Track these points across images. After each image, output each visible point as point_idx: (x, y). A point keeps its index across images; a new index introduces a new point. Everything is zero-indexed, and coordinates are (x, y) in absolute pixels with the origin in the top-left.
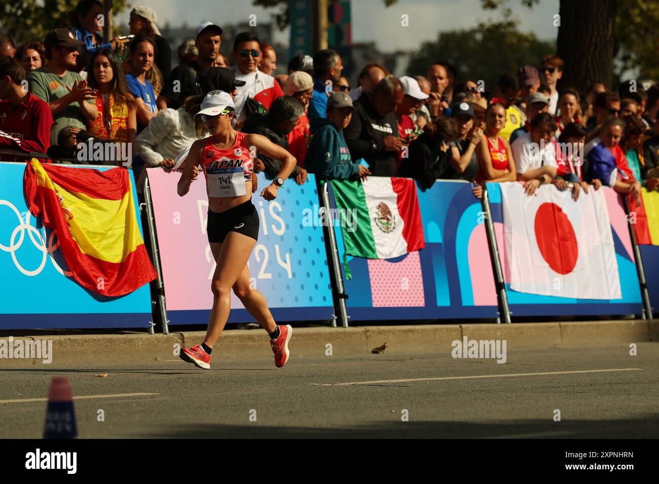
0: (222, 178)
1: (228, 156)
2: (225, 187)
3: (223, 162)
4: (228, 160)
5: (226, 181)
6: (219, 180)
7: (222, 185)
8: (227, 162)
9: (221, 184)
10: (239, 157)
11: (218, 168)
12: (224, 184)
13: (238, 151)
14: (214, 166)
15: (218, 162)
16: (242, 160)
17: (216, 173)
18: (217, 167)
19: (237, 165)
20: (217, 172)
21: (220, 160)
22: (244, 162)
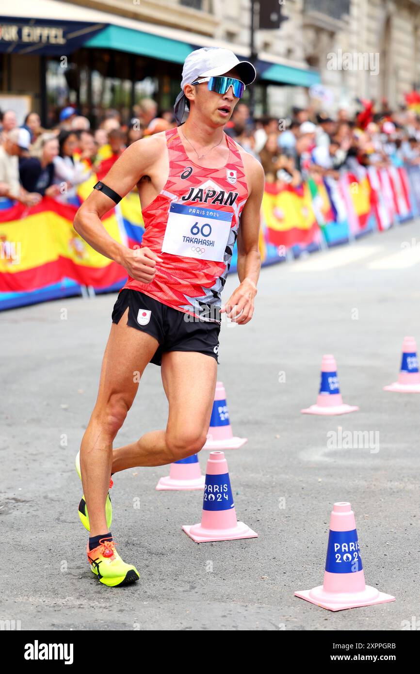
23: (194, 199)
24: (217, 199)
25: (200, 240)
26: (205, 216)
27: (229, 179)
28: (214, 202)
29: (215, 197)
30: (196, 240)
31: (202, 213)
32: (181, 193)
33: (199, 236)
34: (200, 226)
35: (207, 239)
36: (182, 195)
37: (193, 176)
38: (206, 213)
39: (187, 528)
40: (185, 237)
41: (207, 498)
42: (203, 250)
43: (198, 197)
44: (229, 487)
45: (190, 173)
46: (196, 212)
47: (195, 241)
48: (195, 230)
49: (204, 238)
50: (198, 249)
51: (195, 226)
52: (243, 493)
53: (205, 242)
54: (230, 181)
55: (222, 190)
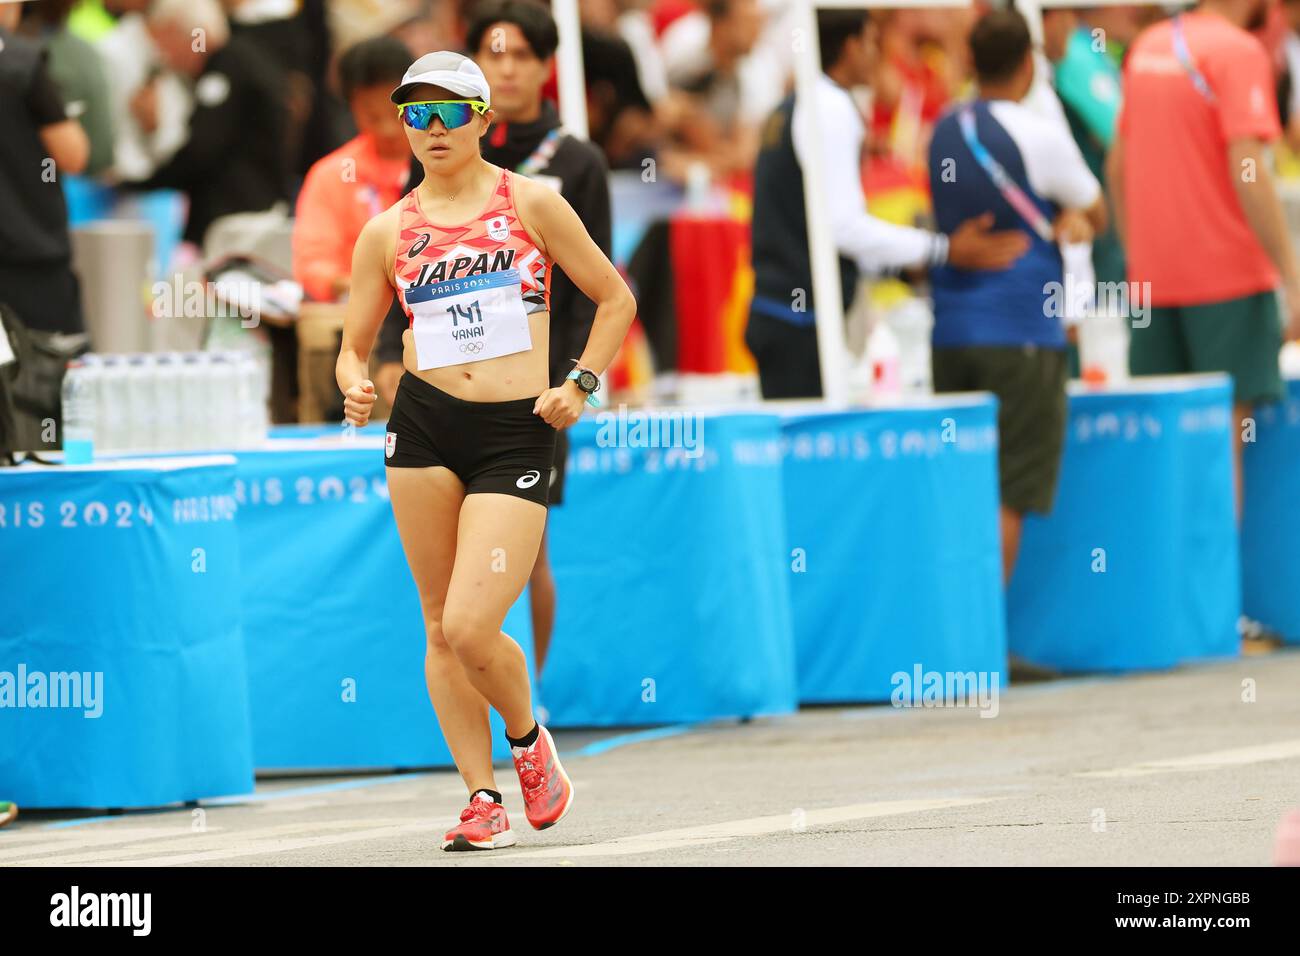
0: (458, 306)
1: (472, 243)
2: (466, 334)
3: (458, 261)
4: (474, 254)
5: (469, 316)
6: (450, 315)
7: (458, 328)
8: (468, 260)
9: (456, 324)
10: (502, 244)
11: (447, 279)
12: (464, 323)
13: (497, 225)
14: (433, 276)
15: (443, 265)
16: (511, 252)
17: (439, 296)
18: (442, 277)
19: (499, 266)
20: (441, 291)
21: (449, 257)
22: (519, 256)
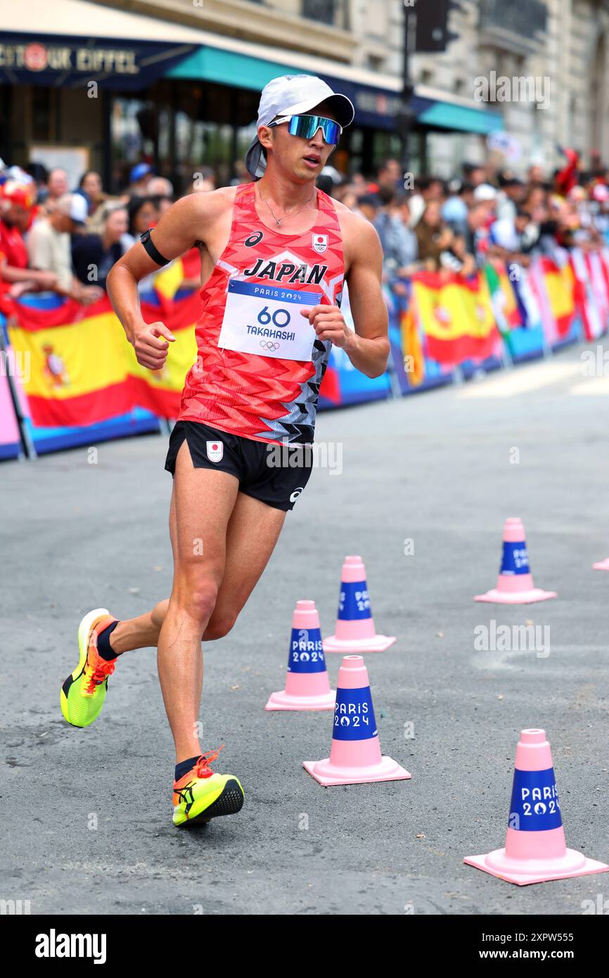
23: (261, 275)
24: (296, 276)
25: (273, 332)
26: (278, 298)
27: (315, 246)
28: (292, 281)
29: (294, 272)
30: (267, 332)
31: (274, 293)
32: (242, 266)
33: (271, 326)
34: (271, 312)
35: (282, 330)
36: (244, 267)
37: (263, 244)
38: (280, 294)
39: (310, 765)
40: (249, 327)
41: (339, 722)
42: (277, 346)
43: (268, 273)
44: (370, 706)
45: (259, 239)
46: (265, 291)
47: (265, 333)
48: (264, 318)
49: (278, 329)
50: (270, 345)
51: (264, 312)
52: (390, 715)
53: (279, 334)
54: (316, 249)
55: (304, 263)
